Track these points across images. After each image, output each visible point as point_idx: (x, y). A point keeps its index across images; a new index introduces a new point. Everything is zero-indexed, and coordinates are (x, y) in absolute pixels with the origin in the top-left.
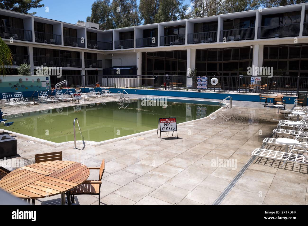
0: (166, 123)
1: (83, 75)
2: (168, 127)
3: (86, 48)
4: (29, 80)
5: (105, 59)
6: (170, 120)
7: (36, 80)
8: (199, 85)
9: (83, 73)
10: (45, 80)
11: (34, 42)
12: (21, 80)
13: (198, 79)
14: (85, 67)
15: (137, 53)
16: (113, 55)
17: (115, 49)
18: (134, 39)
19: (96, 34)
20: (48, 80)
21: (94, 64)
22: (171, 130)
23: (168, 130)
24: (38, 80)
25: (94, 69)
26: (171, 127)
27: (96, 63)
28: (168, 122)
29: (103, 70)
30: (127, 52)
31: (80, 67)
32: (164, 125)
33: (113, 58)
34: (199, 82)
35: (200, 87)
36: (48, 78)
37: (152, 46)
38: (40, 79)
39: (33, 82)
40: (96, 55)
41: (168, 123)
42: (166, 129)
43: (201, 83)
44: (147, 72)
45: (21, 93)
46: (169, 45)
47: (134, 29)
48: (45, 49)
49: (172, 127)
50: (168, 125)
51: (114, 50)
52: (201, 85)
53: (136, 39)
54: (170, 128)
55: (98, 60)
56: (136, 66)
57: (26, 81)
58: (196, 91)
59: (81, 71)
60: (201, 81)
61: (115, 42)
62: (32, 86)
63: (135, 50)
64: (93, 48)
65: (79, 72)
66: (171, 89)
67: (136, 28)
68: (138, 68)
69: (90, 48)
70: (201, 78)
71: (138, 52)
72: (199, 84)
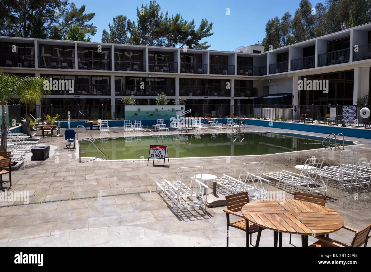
0: (156, 150)
1: (232, 105)
2: (157, 154)
3: (236, 75)
4: (164, 109)
5: (264, 86)
6: (160, 148)
7: (171, 109)
8: (344, 118)
9: (232, 102)
10: (180, 110)
11: (179, 73)
12: (157, 110)
13: (343, 109)
14: (235, 96)
15: (293, 78)
16: (270, 81)
17: (270, 73)
18: (288, 60)
19: (252, 58)
20: (183, 109)
21: (248, 92)
22: (159, 158)
23: (157, 157)
24: (173, 109)
25: (247, 98)
26: (159, 154)
27: (249, 92)
28: (158, 149)
29: (255, 98)
30: (283, 76)
31: (229, 96)
32: (154, 152)
33: (270, 84)
34: (345, 113)
35: (347, 121)
36: (183, 107)
37: (308, 68)
38: (175, 108)
39: (168, 111)
40: (251, 82)
41: (158, 151)
42: (154, 156)
43: (348, 115)
44: (309, 101)
45: (140, 121)
46: (331, 65)
47: (289, 49)
48: (193, 79)
49: (161, 154)
50: (158, 152)
51: (268, 75)
52: (348, 117)
53: (291, 61)
54: (159, 156)
55: (253, 87)
56: (292, 93)
57: (161, 110)
58: (340, 126)
59: (230, 100)
60: (348, 112)
61: (270, 65)
62: (167, 115)
63: (290, 74)
64: (245, 75)
65: (229, 101)
66: (311, 123)
67: (291, 47)
68: (294, 96)
69: (240, 75)
70: (348, 108)
71: (294, 76)
72: (345, 116)
